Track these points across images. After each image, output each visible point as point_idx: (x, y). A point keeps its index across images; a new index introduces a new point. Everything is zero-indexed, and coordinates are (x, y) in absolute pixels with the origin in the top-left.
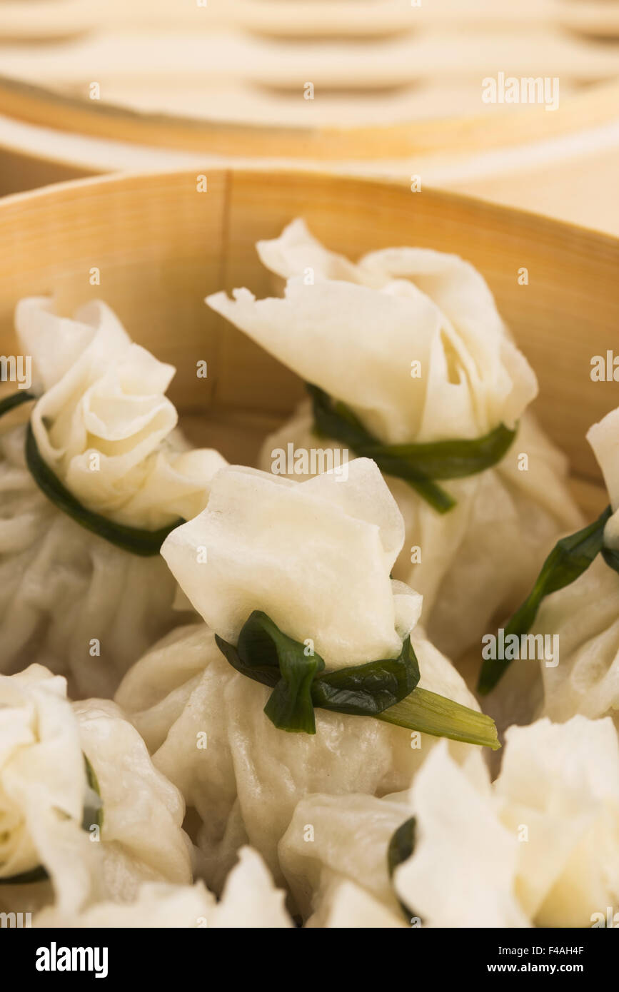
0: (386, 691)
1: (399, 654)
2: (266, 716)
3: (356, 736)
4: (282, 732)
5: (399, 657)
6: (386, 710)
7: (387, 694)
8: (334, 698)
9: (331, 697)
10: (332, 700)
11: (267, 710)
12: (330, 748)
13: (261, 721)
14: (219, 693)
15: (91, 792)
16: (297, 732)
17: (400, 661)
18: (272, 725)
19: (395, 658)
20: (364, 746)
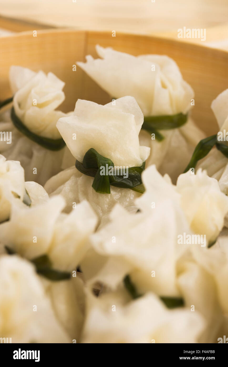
0: (136, 179)
1: (141, 165)
2: (93, 188)
3: (125, 196)
4: (98, 193)
5: (141, 166)
6: (136, 187)
7: (137, 181)
8: (117, 180)
9: (116, 179)
10: (116, 180)
11: (93, 186)
12: (115, 200)
13: (91, 190)
14: (76, 183)
15: (27, 195)
16: (103, 193)
17: (141, 167)
18: (95, 191)
19: (140, 166)
20: (128, 200)
